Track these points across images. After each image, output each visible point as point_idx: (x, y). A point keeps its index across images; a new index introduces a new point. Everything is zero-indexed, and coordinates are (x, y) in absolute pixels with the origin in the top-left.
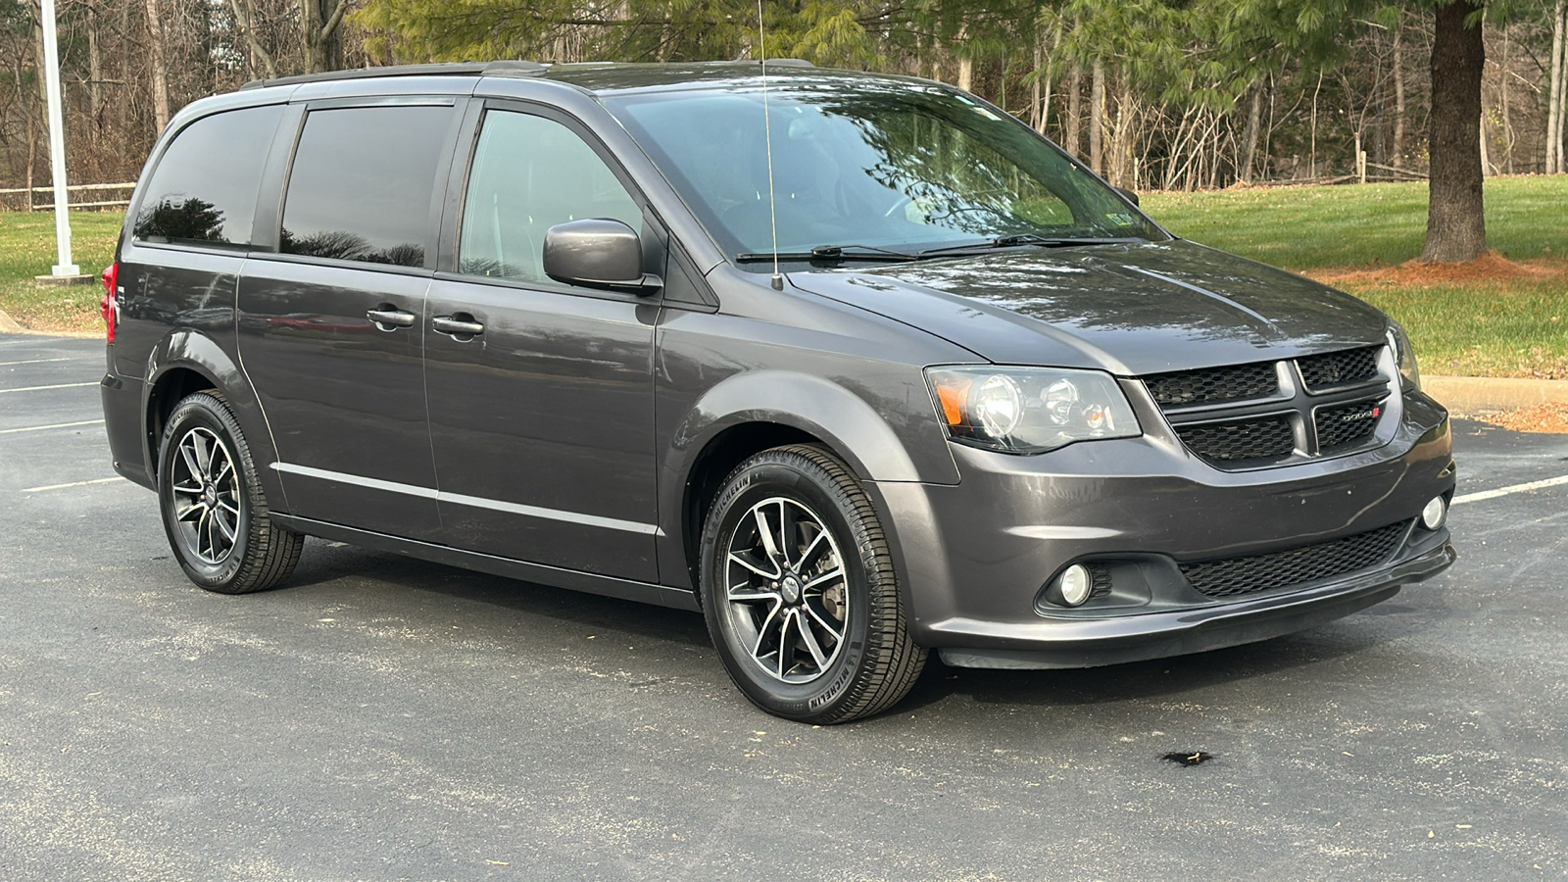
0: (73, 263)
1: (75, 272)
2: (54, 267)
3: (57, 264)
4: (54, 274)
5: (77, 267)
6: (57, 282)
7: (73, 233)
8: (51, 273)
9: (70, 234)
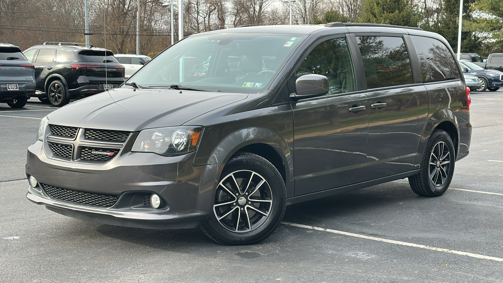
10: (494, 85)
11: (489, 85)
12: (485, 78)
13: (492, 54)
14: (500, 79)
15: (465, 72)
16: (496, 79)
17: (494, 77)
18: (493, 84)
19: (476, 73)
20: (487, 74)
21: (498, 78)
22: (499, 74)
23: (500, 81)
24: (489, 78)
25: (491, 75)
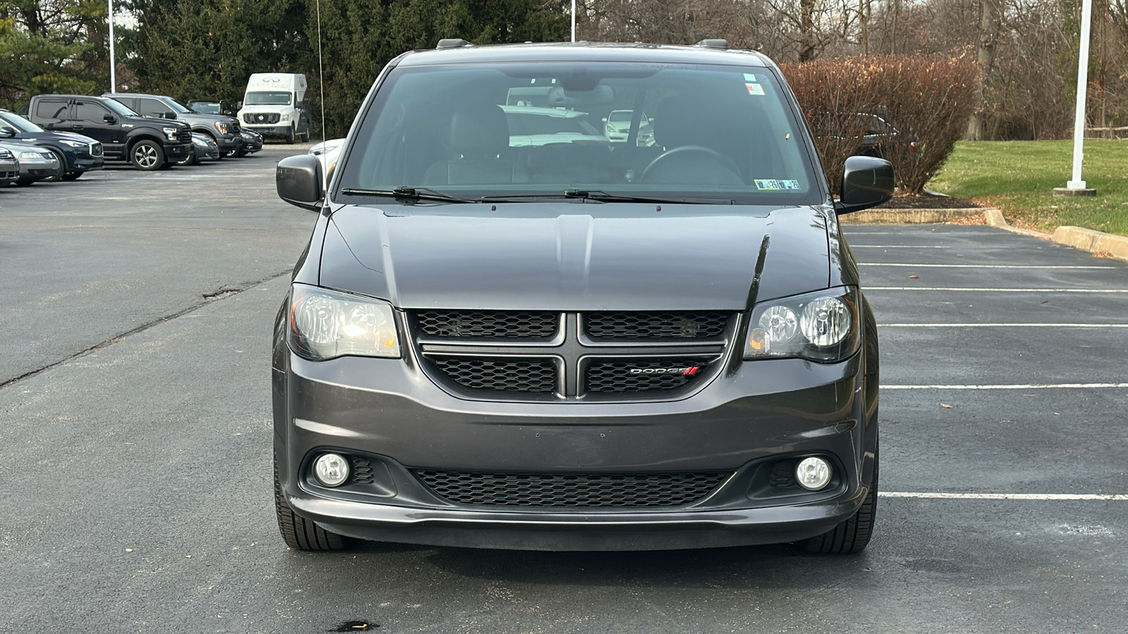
0: (1082, 180)
1: (1082, 186)
2: (1069, 182)
3: (1071, 180)
4: (1068, 187)
5: (1084, 183)
6: (1070, 193)
7: (1084, 157)
8: (1066, 187)
9: (1082, 158)
10: (79, 166)
11: (67, 165)
12: (58, 149)
13: (39, 96)
14: (91, 153)
15: (9, 138)
16: (83, 154)
17: (76, 149)
18: (77, 165)
19: (35, 139)
20: (60, 141)
21: (85, 149)
22: (86, 141)
23: (91, 158)
24: (65, 149)
25: (71, 144)
